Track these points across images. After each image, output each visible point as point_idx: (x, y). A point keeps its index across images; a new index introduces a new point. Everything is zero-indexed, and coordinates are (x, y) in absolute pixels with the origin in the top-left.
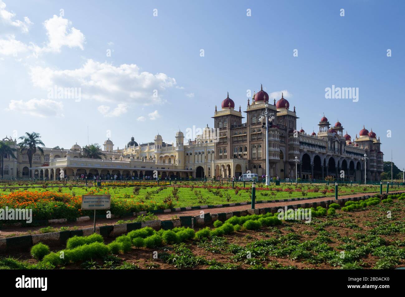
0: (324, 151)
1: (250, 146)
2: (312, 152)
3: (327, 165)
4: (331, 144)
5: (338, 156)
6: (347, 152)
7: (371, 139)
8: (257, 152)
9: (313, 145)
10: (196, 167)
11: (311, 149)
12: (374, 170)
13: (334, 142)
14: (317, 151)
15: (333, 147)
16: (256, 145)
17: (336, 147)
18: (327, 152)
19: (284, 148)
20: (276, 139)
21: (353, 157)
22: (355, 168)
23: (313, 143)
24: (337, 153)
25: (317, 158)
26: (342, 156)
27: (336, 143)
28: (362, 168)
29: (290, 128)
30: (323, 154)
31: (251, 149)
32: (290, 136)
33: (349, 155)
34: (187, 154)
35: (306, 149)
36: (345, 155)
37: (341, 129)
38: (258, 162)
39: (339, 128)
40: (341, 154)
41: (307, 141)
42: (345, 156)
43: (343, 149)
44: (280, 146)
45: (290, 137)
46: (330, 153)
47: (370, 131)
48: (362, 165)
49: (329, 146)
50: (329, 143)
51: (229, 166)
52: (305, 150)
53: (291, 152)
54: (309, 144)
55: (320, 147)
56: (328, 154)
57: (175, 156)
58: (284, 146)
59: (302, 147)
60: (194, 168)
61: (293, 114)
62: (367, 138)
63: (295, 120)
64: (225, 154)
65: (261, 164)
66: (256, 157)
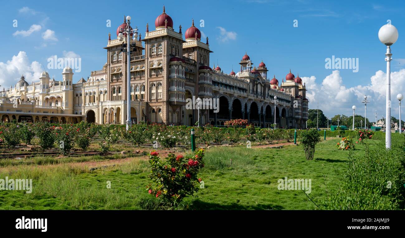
0: (245, 94)
1: (149, 85)
2: (231, 95)
4: (254, 86)
5: (261, 101)
6: (271, 97)
7: (297, 84)
8: (157, 91)
9: (231, 87)
10: (86, 111)
11: (229, 91)
12: (299, 118)
13: (257, 84)
14: (237, 93)
15: (255, 90)
16: (155, 83)
17: (259, 90)
18: (248, 96)
19: (193, 89)
20: (181, 75)
21: (277, 103)
22: (280, 115)
23: (232, 83)
24: (260, 97)
25: (237, 102)
26: (265, 101)
27: (259, 86)
28: (287, 116)
29: (200, 63)
30: (245, 98)
31: (150, 88)
32: (201, 73)
33: (272, 101)
34: (77, 95)
35: (222, 90)
36: (268, 100)
37: (265, 71)
38: (157, 104)
39: (262, 68)
40: (264, 99)
41: (224, 82)
42: (268, 102)
43: (267, 93)
44: (186, 85)
45: (201, 75)
46: (252, 97)
47: (296, 77)
48: (287, 112)
49: (251, 88)
50: (251, 85)
52: (222, 92)
53: (202, 93)
54: (226, 86)
55: (240, 89)
56: (249, 97)
57: (62, 97)
58: (192, 86)
59: (216, 88)
60: (84, 112)
61: (205, 47)
62: (292, 83)
63: (208, 54)
64: (120, 94)
65: (161, 107)
66: (155, 98)
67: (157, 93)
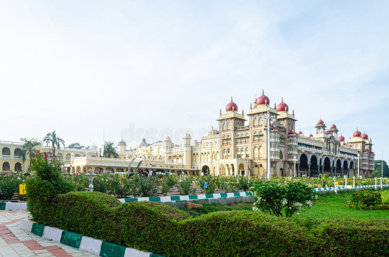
0: (320, 151)
1: (252, 147)
2: (309, 153)
3: (322, 164)
4: (327, 144)
5: (333, 156)
6: (341, 152)
7: (364, 140)
9: (310, 146)
10: (202, 166)
11: (308, 149)
12: (366, 169)
13: (330, 143)
14: (314, 151)
15: (328, 147)
16: (257, 145)
17: (332, 148)
18: (323, 152)
19: (284, 149)
20: (277, 140)
21: (346, 156)
22: (349, 167)
23: (310, 144)
24: (332, 153)
25: (314, 158)
26: (337, 156)
27: (331, 144)
28: (354, 167)
29: (289, 130)
30: (320, 154)
31: (253, 149)
33: (342, 155)
34: (194, 154)
35: (303, 149)
36: (339, 155)
37: (336, 131)
38: (259, 161)
39: (334, 129)
40: (336, 154)
41: (305, 142)
43: (338, 149)
44: (280, 147)
45: (290, 138)
46: (326, 153)
47: (362, 133)
48: (354, 164)
49: (325, 146)
50: (325, 144)
51: (233, 165)
52: (303, 151)
53: (290, 152)
54: (306, 145)
55: (317, 147)
56: (324, 154)
57: (183, 156)
58: (284, 147)
59: (300, 148)
60: (200, 167)
61: (291, 117)
62: (360, 139)
63: (294, 123)
64: (229, 154)
65: (262, 163)
66: (257, 157)
67: (259, 153)
